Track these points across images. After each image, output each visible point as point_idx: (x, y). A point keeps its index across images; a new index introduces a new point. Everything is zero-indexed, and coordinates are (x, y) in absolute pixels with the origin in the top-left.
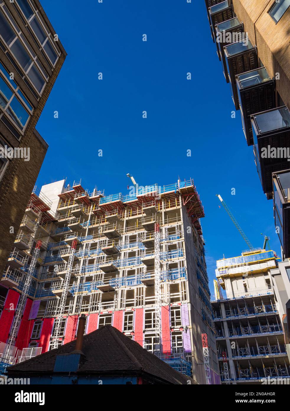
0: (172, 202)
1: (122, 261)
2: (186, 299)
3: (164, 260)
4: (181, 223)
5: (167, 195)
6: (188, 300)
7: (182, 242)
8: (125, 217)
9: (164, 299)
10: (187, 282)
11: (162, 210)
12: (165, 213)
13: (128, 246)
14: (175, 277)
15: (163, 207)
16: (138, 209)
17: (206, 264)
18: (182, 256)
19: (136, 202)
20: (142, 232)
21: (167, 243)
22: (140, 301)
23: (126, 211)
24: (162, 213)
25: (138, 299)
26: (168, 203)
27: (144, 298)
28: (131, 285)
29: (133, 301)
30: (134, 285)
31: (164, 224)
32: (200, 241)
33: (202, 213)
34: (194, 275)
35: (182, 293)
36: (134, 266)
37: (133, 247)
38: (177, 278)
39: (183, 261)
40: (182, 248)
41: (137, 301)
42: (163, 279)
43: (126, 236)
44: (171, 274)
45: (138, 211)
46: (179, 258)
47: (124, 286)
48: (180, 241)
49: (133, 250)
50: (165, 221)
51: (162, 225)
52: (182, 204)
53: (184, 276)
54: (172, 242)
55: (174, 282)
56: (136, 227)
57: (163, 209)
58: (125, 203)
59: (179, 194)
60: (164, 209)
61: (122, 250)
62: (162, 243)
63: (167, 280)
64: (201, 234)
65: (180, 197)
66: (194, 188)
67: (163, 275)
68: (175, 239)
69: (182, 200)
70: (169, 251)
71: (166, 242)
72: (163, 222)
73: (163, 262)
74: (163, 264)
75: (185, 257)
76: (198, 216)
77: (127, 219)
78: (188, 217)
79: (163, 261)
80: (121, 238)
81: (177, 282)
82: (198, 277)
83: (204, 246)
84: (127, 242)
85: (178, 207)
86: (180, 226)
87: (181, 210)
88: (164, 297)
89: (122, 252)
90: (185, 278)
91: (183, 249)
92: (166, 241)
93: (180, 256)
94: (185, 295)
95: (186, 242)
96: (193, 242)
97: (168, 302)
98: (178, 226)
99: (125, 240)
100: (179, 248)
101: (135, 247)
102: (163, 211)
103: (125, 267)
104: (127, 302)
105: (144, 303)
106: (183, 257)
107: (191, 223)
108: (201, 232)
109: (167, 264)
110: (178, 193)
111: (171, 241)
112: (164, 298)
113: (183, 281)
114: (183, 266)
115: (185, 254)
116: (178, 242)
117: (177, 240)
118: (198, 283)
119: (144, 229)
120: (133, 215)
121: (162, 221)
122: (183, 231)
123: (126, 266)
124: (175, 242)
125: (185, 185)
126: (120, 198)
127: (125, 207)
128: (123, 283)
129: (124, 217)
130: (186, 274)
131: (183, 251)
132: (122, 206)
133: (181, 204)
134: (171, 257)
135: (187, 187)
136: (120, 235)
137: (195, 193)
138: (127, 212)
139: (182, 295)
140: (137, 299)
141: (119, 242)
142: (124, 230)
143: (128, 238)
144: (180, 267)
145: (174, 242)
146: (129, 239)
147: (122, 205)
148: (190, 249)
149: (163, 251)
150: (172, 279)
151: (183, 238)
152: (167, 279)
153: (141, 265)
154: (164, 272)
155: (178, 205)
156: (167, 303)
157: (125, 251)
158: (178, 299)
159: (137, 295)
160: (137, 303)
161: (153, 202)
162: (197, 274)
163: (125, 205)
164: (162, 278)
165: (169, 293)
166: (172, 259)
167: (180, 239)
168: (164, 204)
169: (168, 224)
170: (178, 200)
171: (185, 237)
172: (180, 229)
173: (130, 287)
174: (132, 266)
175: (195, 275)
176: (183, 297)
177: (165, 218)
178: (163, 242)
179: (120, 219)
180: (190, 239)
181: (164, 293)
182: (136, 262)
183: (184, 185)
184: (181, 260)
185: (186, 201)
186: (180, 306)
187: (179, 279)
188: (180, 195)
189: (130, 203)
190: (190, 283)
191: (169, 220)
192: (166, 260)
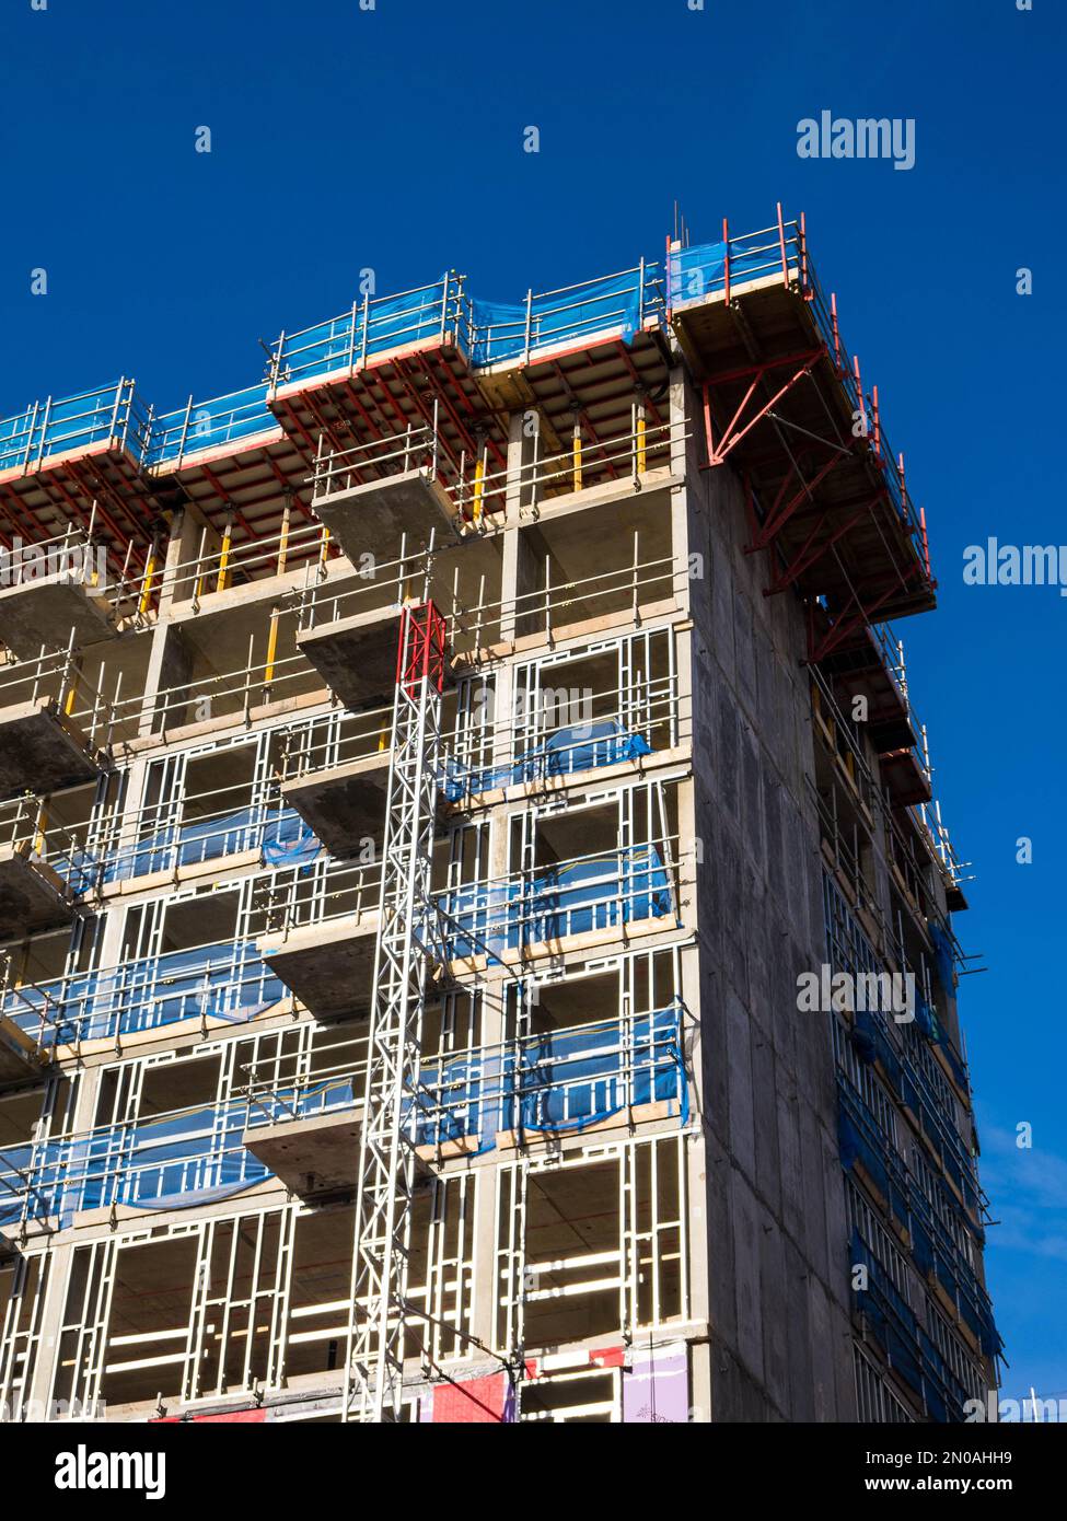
0: (602, 438)
1: (104, 990)
2: (670, 1308)
3: (495, 959)
4: (671, 613)
5: (550, 375)
6: (695, 1318)
7: (671, 789)
8: (165, 603)
9: (468, 1313)
10: (698, 1148)
11: (499, 516)
12: (532, 539)
13: (174, 851)
14: (579, 1110)
15: (513, 489)
16: (285, 526)
17: (969, 1071)
18: (661, 908)
19: (266, 455)
20: (309, 716)
21: (530, 798)
22: (236, 1345)
23: (174, 548)
24: (498, 541)
25: (219, 1330)
26: (569, 447)
27: (283, 1315)
28: (172, 1200)
29: (177, 1345)
30: (197, 1195)
31: (508, 636)
32: (914, 857)
33: (911, 564)
34: (795, 1111)
35: (644, 1249)
36: (212, 1022)
37: (214, 854)
38: (601, 1109)
39: (664, 960)
40: (665, 837)
41: (210, 1343)
42: (472, 1131)
43: (156, 769)
44: (547, 1075)
45: (284, 536)
46: (635, 928)
47: (102, 1213)
48: (648, 781)
49: (208, 888)
50: (521, 606)
51: (498, 640)
52: (696, 449)
53: (666, 1094)
54: (573, 794)
55: (569, 1154)
56: (259, 676)
57: (513, 506)
58: (166, 467)
59: (669, 361)
60: (525, 500)
61: (108, 889)
62: (486, 809)
63: (505, 1138)
64: (922, 794)
65: (677, 393)
66: (804, 291)
67: (474, 1093)
68: (602, 763)
69: (693, 410)
70: (538, 875)
71: (516, 791)
72: (508, 622)
73: (479, 979)
74: (478, 993)
75: (690, 916)
76: (867, 600)
77: (182, 612)
78: (766, 593)
79: (480, 961)
80: (114, 787)
81: (605, 1145)
82: (846, 1149)
83: (955, 918)
84: (164, 815)
85: (652, 479)
86: (659, 640)
87: (679, 502)
88: (466, 1293)
89: (108, 910)
90: (676, 1111)
91: (675, 844)
92: (518, 780)
93: (641, 915)
94: (670, 1271)
95: (716, 794)
96: (814, 827)
97: (501, 1342)
98: (638, 643)
99: (151, 797)
100: (640, 835)
101: (231, 851)
102: (514, 518)
103: (127, 1040)
104: (114, 1355)
105: (276, 1363)
106: (669, 920)
107: (801, 664)
108: (914, 775)
109: (512, 990)
110: (653, 354)
111: (572, 778)
112: (466, 1302)
113: (651, 1135)
114: (665, 997)
115: (690, 893)
116: (635, 782)
117: (628, 767)
118: (836, 1200)
119: (327, 693)
120: (237, 578)
121: (495, 613)
122: (686, 686)
123: (133, 1029)
124: (605, 787)
125: (727, 272)
126: (119, 427)
127: (166, 514)
128: (93, 1185)
129: (154, 602)
130: (688, 1076)
131: (669, 864)
132: (137, 504)
133: (678, 448)
134: (555, 929)
135: (739, 290)
136: (108, 759)
137: (818, 346)
138: (189, 553)
139: (645, 1270)
140: (211, 1329)
141: (97, 817)
142: (146, 717)
143: (180, 783)
144: (641, 1004)
145: (589, 792)
146: (182, 791)
147: (139, 494)
148: (761, 872)
149: (491, 875)
150: (552, 1130)
151: (684, 750)
152: (509, 1126)
153: (275, 1010)
154: (480, 1069)
155: (659, 458)
156: (493, 1348)
157: (142, 900)
158: (598, 1315)
159: (217, 1289)
160: (208, 1367)
161: (416, 439)
162: (841, 1119)
163: (173, 491)
164: (460, 1122)
165: (521, 1254)
166: (569, 941)
167: (648, 762)
168: (527, 458)
169: (544, 637)
170: (658, 416)
171: (701, 739)
172: (660, 667)
173: (161, 1220)
174: (194, 1024)
175: (807, 1122)
176: (644, 1290)
177: (529, 577)
178: (491, 797)
179: (111, 621)
180: (771, 791)
181: (468, 1256)
182: (232, 985)
183: (718, 274)
184: (648, 948)
185: (738, 429)
186: (616, 1372)
187: (622, 1117)
188: (680, 374)
189: (208, 472)
190: (735, 1164)
191: (555, 597)
192: (511, 955)
